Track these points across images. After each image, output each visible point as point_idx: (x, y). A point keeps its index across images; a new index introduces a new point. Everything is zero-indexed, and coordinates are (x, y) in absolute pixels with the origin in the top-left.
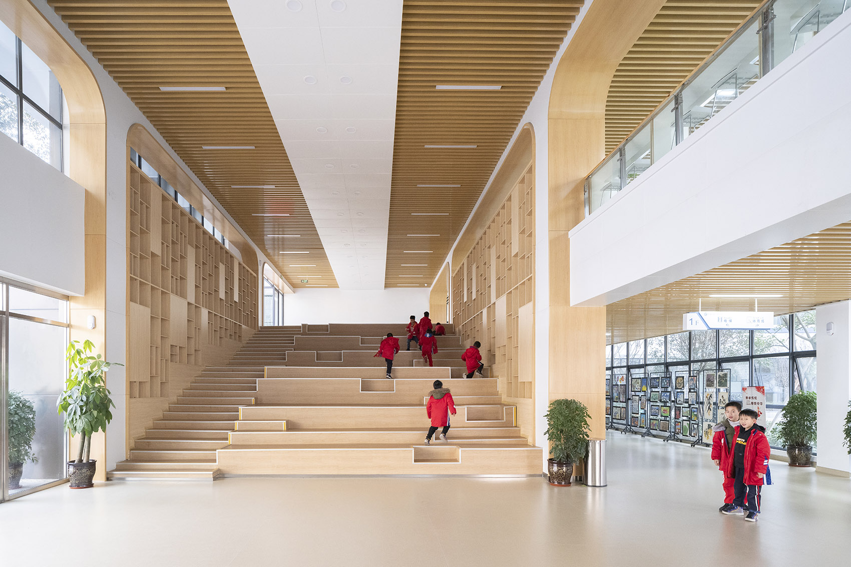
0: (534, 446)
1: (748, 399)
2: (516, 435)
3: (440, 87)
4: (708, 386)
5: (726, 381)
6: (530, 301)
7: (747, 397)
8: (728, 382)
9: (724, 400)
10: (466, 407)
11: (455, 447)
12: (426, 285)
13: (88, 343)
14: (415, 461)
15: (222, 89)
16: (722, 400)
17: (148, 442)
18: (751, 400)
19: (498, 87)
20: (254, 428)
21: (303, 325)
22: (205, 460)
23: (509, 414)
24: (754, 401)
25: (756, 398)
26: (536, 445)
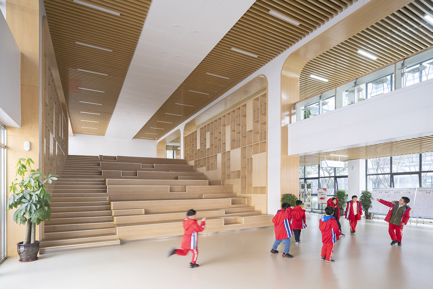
0: (267, 214)
1: (320, 193)
2: (253, 210)
3: (233, 49)
4: (302, 188)
5: (310, 186)
6: (265, 151)
7: (319, 193)
8: (311, 187)
9: (309, 194)
10: (231, 199)
11: (237, 217)
12: (156, 139)
13: (30, 161)
14: (225, 224)
15: (118, 14)
16: (309, 193)
17: (54, 227)
18: (321, 193)
19: (256, 56)
20: (125, 214)
21: (100, 156)
22: (109, 234)
23: (248, 201)
24: (322, 194)
25: (323, 192)
26: (268, 214)
